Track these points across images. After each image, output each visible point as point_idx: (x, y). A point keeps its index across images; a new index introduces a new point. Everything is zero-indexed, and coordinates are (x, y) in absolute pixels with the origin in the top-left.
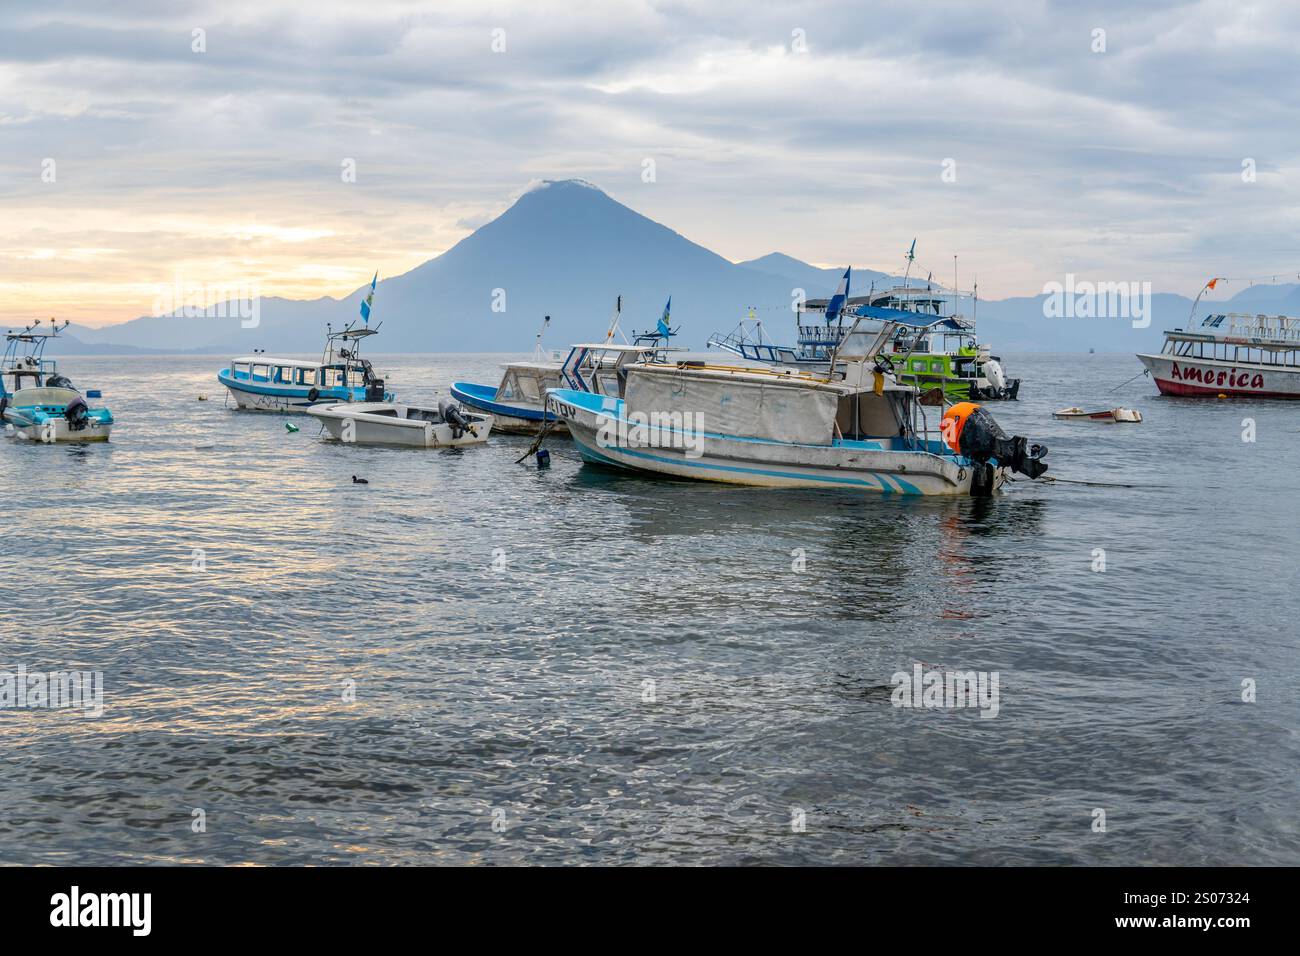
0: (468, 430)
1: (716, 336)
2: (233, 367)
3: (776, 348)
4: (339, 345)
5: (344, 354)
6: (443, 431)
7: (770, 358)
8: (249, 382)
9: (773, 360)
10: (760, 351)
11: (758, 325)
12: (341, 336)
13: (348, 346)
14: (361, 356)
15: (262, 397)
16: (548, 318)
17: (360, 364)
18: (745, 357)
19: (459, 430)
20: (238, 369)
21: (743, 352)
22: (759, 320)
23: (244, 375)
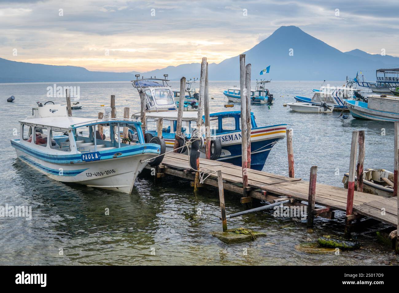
0: (328, 109)
1: (350, 79)
2: (228, 90)
3: (369, 83)
4: (260, 85)
5: (261, 87)
6: (322, 109)
7: (367, 86)
8: (234, 95)
9: (368, 87)
10: (364, 83)
11: (363, 76)
12: (260, 83)
13: (261, 85)
14: (265, 88)
15: (238, 99)
16: (325, 81)
17: (266, 90)
18: (359, 85)
19: (326, 109)
20: (230, 91)
21: (359, 84)
22: (363, 74)
23: (232, 93)
